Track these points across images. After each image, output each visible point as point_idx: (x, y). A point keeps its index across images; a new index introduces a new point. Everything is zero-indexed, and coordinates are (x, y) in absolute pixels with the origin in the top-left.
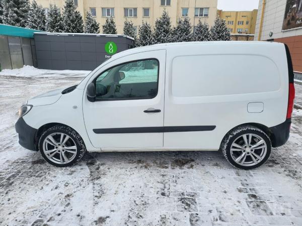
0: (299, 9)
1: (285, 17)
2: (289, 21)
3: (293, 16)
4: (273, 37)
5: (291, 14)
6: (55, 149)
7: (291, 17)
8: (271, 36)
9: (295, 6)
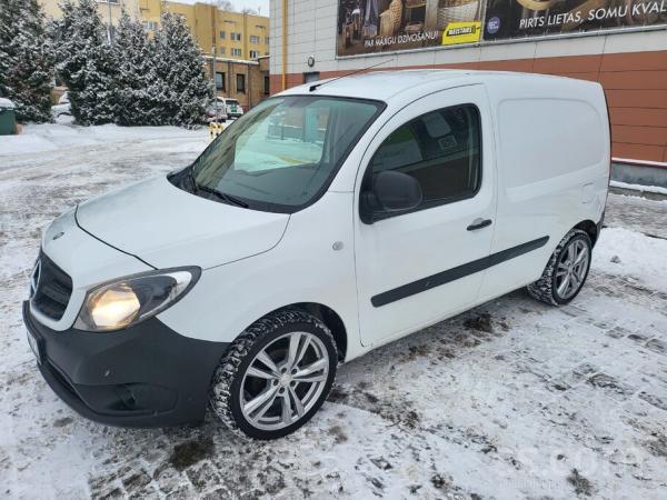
0: (367, 18)
1: (340, 32)
2: (348, 39)
3: (356, 32)
4: (316, 68)
5: (351, 26)
6: (285, 395)
7: (352, 32)
8: (311, 66)
9: (357, 11)
